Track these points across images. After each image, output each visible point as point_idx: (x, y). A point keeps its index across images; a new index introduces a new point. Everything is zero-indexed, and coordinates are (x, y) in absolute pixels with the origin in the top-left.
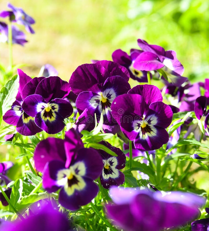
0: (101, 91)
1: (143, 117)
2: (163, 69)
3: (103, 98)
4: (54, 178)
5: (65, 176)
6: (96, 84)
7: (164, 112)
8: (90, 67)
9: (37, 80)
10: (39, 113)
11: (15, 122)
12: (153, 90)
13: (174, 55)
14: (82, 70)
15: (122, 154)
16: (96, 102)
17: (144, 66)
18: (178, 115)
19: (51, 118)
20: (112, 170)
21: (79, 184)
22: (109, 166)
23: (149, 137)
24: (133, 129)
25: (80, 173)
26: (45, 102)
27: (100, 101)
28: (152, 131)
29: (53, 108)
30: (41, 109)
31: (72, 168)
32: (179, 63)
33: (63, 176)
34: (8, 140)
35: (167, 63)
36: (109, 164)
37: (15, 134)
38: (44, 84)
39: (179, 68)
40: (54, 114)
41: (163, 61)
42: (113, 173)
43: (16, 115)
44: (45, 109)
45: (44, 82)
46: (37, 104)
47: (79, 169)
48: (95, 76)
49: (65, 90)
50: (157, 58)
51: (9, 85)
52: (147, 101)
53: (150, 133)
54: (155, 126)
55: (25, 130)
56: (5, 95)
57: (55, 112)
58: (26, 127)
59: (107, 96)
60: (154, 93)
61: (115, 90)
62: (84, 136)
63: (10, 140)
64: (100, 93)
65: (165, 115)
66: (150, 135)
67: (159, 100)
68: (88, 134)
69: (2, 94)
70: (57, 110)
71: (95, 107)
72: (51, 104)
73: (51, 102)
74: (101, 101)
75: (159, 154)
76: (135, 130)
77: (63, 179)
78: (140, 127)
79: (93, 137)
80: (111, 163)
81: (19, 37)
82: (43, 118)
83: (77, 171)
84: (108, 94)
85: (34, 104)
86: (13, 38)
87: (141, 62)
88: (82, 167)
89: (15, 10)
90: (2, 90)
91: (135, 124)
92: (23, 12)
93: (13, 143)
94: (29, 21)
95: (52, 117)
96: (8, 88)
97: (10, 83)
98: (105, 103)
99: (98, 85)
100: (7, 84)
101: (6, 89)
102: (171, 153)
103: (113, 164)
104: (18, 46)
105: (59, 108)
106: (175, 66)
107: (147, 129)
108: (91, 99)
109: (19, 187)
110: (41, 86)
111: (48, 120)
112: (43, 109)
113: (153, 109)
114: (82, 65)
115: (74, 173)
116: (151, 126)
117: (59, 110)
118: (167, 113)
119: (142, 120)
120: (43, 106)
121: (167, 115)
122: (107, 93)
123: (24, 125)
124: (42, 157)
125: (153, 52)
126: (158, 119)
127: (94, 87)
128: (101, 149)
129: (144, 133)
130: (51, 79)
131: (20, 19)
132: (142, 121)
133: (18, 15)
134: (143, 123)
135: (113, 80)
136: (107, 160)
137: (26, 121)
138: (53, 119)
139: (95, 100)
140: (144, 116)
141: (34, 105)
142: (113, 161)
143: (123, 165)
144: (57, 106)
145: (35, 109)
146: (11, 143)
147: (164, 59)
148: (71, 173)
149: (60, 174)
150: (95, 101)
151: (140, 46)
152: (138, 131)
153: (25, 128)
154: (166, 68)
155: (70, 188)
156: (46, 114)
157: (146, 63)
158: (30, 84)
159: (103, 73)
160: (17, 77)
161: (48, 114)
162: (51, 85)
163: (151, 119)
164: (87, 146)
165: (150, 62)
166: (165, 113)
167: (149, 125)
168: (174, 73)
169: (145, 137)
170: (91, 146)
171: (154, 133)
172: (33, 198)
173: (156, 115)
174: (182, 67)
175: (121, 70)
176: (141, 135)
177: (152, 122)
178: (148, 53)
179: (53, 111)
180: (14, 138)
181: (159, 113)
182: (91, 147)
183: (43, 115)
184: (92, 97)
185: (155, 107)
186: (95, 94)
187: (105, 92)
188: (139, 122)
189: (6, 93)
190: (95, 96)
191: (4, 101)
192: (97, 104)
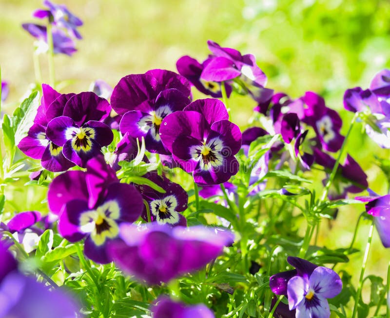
0: (154, 110)
1: (203, 141)
2: (242, 78)
3: (157, 119)
4: (76, 222)
5: (91, 221)
6: (146, 101)
7: (231, 134)
8: (137, 78)
9: (65, 97)
10: (69, 142)
11: (39, 154)
12: (217, 105)
13: (253, 60)
14: (127, 82)
15: (183, 192)
16: (148, 125)
17: (213, 75)
18: (264, 139)
19: (85, 147)
20: (169, 213)
21: (111, 229)
22: (166, 209)
23: (214, 168)
24: (190, 157)
25: (111, 215)
26: (77, 127)
27: (153, 123)
28: (217, 159)
29: (88, 134)
30: (72, 136)
31: (101, 210)
32: (259, 71)
33: (88, 220)
34: (34, 179)
35: (246, 71)
36: (166, 206)
37: (42, 171)
38: (74, 102)
39: (260, 76)
40: (90, 142)
41: (241, 69)
42: (171, 217)
43: (42, 145)
44: (77, 135)
45: (73, 100)
46: (66, 129)
47: (110, 210)
48: (144, 89)
49: (102, 110)
50: (234, 65)
51: (25, 105)
52: (209, 121)
53: (214, 161)
54: (221, 153)
55: (53, 165)
56: (20, 118)
57: (91, 139)
58: (55, 161)
59: (161, 116)
60: (218, 109)
61: (170, 107)
62: (122, 167)
63: (37, 179)
64: (152, 113)
65: (232, 137)
66: (215, 165)
67: (224, 118)
68: (127, 165)
69: (16, 117)
70: (93, 136)
71: (146, 132)
72: (84, 129)
73: (85, 126)
74: (155, 124)
75: (240, 191)
76: (193, 159)
77: (89, 224)
78: (201, 155)
79: (134, 169)
80: (169, 204)
81: (65, 45)
82: (75, 148)
83: (108, 213)
84: (163, 113)
85: (62, 129)
86: (55, 46)
87: (212, 70)
88: (114, 207)
89: (54, 8)
90: (15, 112)
91: (193, 150)
92: (66, 11)
93: (40, 182)
94: (75, 23)
95: (87, 146)
96: (23, 109)
97: (26, 101)
98: (159, 126)
99: (149, 102)
100: (23, 104)
101: (21, 110)
102: (259, 189)
103: (171, 205)
104: (62, 57)
105: (95, 133)
106: (255, 74)
107: (210, 157)
108: (140, 121)
109: (49, 241)
110: (70, 106)
111: (81, 150)
112: (74, 135)
113: (216, 131)
114: (127, 76)
115: (103, 216)
116: (215, 152)
117: (96, 137)
118: (234, 135)
119: (202, 145)
120: (74, 132)
121: (234, 137)
122: (161, 112)
123: (53, 158)
124: (60, 195)
125: (228, 57)
126: (223, 143)
127: (144, 104)
128: (146, 184)
129: (206, 162)
130: (83, 95)
131: (61, 20)
132: (203, 147)
133: (59, 15)
134: (205, 149)
135: (168, 94)
136: (163, 201)
137: (55, 153)
138: (88, 149)
139: (146, 122)
140: (205, 139)
141: (62, 131)
142: (170, 201)
143: (184, 206)
144: (92, 131)
145: (64, 136)
146: (37, 182)
147: (241, 66)
148: (100, 217)
149: (84, 217)
150: (146, 124)
151: (211, 49)
152: (197, 160)
153: (53, 162)
154: (246, 78)
155: (98, 236)
156: (79, 142)
157: (217, 72)
158: (57, 103)
159: (154, 86)
160: (37, 94)
161: (81, 142)
162: (83, 103)
163: (215, 144)
164: (127, 180)
165: (222, 69)
166: (233, 134)
167: (213, 152)
168: (256, 84)
169: (208, 167)
170: (132, 181)
171: (219, 162)
172: (60, 252)
173: (221, 138)
174: (263, 75)
175: (180, 82)
176: (202, 165)
177: (216, 148)
178: (222, 59)
179: (88, 138)
180: (42, 176)
181: (225, 135)
182: (132, 183)
183: (75, 144)
184: (141, 118)
185: (219, 127)
186: (145, 114)
187: (158, 110)
188: (198, 148)
189: (21, 115)
190: (145, 117)
191: (19, 126)
192: (149, 127)
